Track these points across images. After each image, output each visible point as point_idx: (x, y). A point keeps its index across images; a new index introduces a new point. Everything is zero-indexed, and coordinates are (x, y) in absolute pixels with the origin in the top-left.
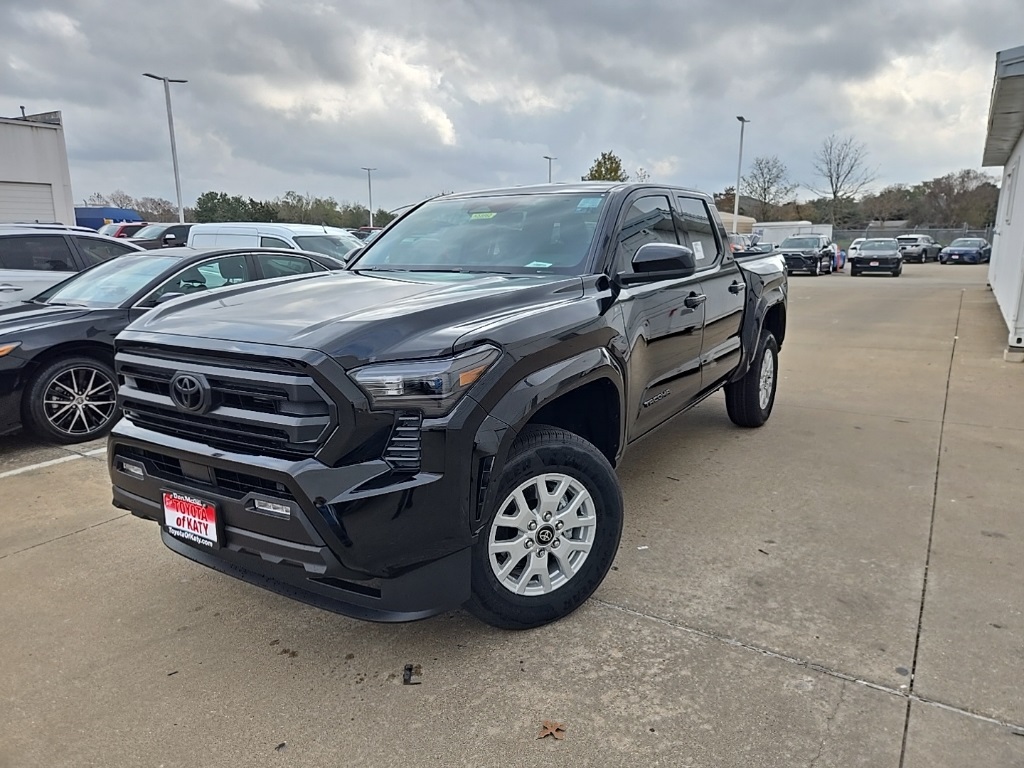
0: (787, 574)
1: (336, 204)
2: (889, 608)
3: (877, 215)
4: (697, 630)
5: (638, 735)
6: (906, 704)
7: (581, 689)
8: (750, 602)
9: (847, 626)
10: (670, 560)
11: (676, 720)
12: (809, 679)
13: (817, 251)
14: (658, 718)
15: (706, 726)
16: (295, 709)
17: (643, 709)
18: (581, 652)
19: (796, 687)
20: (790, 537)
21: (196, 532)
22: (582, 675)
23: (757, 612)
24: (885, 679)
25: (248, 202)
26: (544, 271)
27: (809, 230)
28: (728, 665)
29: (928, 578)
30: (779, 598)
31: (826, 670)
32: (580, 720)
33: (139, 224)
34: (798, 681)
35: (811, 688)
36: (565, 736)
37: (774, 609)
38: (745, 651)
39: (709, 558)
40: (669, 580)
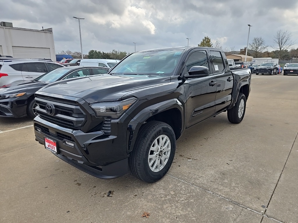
0: (234, 172)
1: (126, 53)
2: (265, 185)
3: (295, 56)
4: (200, 187)
5: (172, 219)
6: (262, 218)
7: (159, 203)
8: (219, 180)
9: (249, 190)
10: (197, 165)
11: (185, 216)
12: (231, 206)
13: (272, 67)
14: (179, 214)
15: (194, 218)
16: (75, 201)
17: (175, 211)
18: (162, 191)
19: (226, 209)
20: (238, 160)
21: (52, 149)
22: (160, 199)
23: (220, 183)
24: (257, 209)
25: (102, 53)
26: (161, 75)
27: (271, 61)
28: (206, 199)
29: (282, 176)
30: (229, 179)
31: (238, 204)
32: (155, 213)
33: (71, 59)
34: (227, 207)
35: (231, 209)
36: (150, 217)
37: (226, 183)
38: (213, 195)
39: (210, 165)
40: (195, 171)
